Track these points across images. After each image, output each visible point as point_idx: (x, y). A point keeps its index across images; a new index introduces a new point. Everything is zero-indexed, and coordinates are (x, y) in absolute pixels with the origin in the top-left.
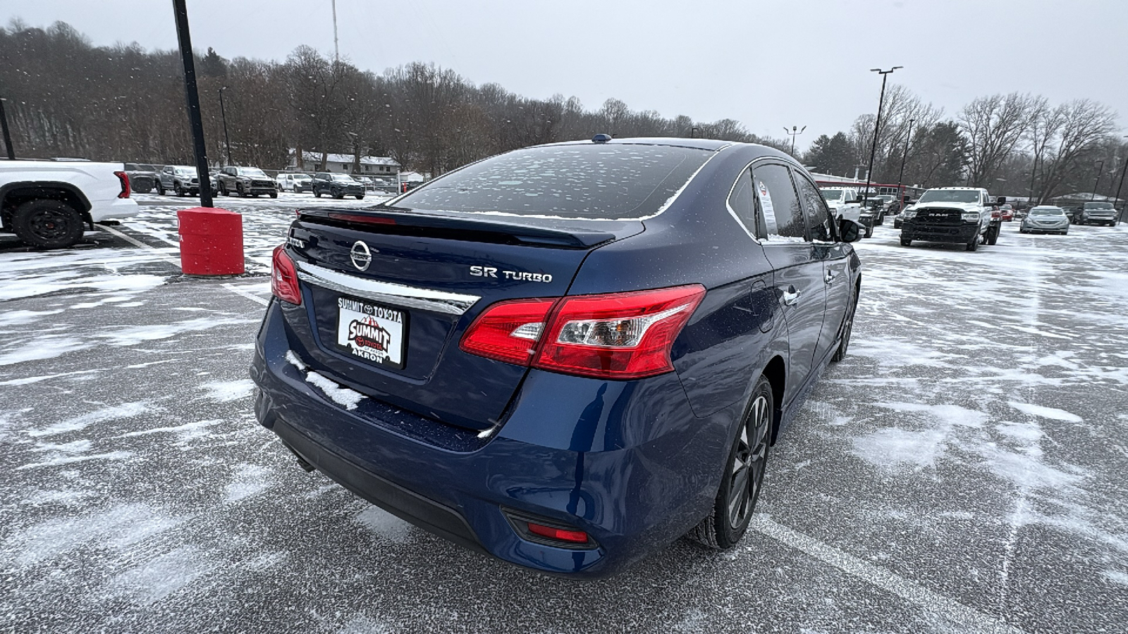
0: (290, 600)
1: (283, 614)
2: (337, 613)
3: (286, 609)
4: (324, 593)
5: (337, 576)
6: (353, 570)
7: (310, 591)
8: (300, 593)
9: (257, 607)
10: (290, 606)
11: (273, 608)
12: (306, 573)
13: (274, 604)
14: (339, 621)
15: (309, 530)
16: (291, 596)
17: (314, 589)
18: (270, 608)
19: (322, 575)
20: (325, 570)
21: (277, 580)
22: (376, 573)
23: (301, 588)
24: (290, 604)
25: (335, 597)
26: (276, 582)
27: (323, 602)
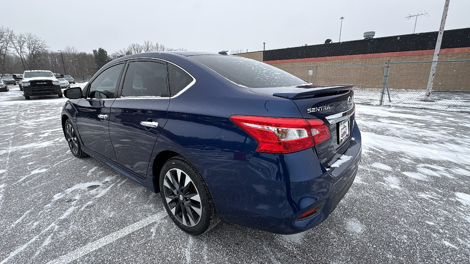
0: (354, 251)
1: (361, 251)
2: (351, 235)
3: (358, 251)
4: (345, 241)
5: (335, 240)
6: (330, 235)
7: (346, 246)
8: (350, 249)
9: (364, 261)
10: (357, 250)
11: (361, 255)
12: (339, 251)
13: (359, 256)
14: (353, 234)
15: (314, 259)
16: (352, 251)
17: (345, 245)
18: (361, 256)
19: (337, 245)
20: (334, 245)
21: (348, 260)
22: (327, 229)
23: (347, 250)
24: (356, 250)
25: (345, 237)
26: (349, 260)
27: (349, 240)
